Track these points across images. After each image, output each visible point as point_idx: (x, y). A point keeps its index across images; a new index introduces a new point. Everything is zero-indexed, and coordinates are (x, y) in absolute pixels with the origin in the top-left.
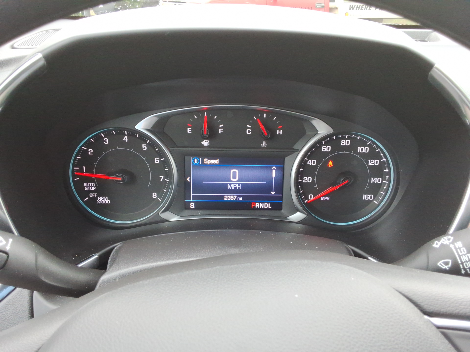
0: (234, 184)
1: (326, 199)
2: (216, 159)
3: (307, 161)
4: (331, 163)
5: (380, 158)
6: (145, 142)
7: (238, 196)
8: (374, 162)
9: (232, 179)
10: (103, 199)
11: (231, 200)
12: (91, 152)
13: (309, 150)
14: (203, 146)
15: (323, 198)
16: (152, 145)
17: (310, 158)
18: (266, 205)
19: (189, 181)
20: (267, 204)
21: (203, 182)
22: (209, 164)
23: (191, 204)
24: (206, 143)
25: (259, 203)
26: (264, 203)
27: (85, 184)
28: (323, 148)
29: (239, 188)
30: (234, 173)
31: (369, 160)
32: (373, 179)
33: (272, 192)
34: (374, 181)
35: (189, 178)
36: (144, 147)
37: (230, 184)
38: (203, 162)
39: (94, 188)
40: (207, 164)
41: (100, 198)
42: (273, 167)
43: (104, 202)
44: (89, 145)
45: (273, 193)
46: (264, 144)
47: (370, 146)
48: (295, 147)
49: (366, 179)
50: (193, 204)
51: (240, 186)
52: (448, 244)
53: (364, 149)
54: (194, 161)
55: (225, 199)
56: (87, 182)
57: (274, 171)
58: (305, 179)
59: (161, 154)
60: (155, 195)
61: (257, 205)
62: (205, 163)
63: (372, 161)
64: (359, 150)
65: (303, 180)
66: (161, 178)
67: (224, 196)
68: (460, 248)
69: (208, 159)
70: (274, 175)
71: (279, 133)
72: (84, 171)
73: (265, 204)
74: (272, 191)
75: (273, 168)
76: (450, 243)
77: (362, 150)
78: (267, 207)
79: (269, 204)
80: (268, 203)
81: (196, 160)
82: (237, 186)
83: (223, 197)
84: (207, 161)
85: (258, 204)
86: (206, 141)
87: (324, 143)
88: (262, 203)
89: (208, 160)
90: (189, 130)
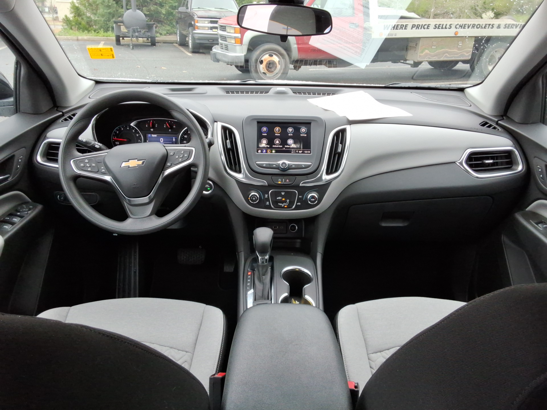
2: (156, 135)
6: (134, 130)
9: (161, 141)
12: (118, 132)
13: (184, 132)
14: (151, 131)
16: (136, 130)
17: (185, 135)
24: (152, 130)
27: (116, 142)
30: (162, 140)
35: (147, 141)
36: (134, 131)
38: (152, 135)
44: (117, 130)
46: (170, 130)
48: (179, 131)
56: (117, 142)
59: (138, 133)
66: (139, 141)
70: (174, 140)
71: (174, 127)
72: (116, 138)
75: (174, 138)
84: (153, 136)
87: (188, 130)
90: (147, 126)
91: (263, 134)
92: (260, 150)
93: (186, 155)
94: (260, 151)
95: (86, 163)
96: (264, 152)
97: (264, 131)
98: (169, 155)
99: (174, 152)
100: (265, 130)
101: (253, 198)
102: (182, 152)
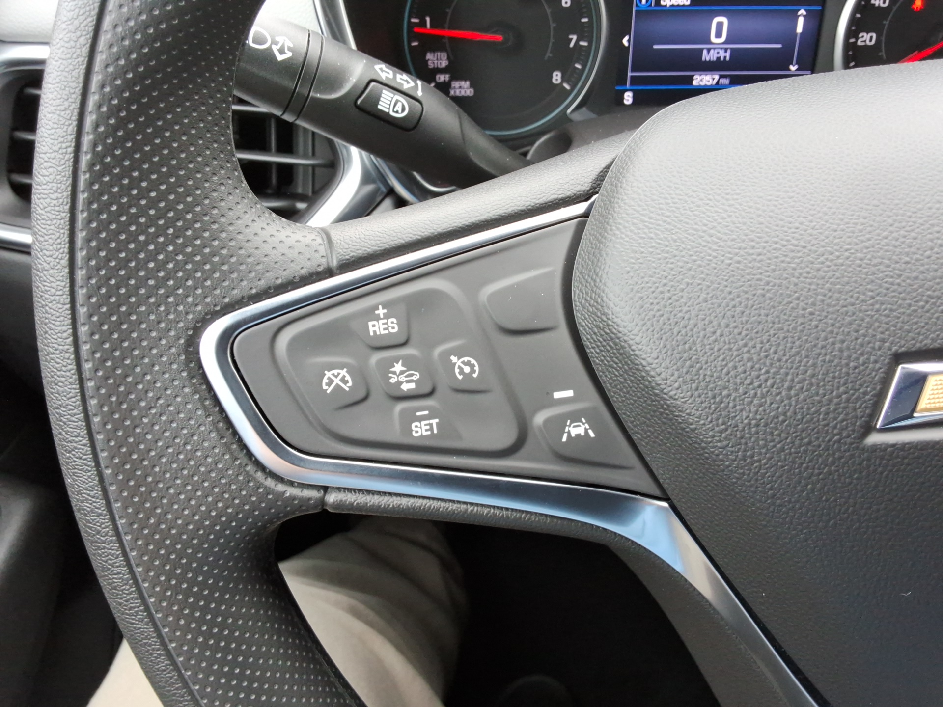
0: (716, 51)
4: (918, 3)
7: (721, 77)
9: (713, 39)
10: (460, 87)
11: (706, 85)
19: (626, 44)
21: (655, 47)
22: (671, 7)
23: (626, 94)
27: (429, 56)
29: (725, 57)
33: (791, 67)
37: (709, 50)
38: (658, 1)
39: (444, 63)
40: (666, 6)
41: (455, 84)
42: (799, 10)
43: (463, 93)
45: (793, 68)
50: (631, 94)
51: (728, 55)
54: (641, 2)
55: (695, 83)
56: (434, 50)
57: (801, 21)
58: (863, 37)
60: (557, 77)
62: (662, 3)
65: (857, 39)
66: (572, 39)
67: (693, 76)
70: (800, 29)
74: (792, 64)
75: (799, 13)
82: (722, 54)
83: (691, 78)
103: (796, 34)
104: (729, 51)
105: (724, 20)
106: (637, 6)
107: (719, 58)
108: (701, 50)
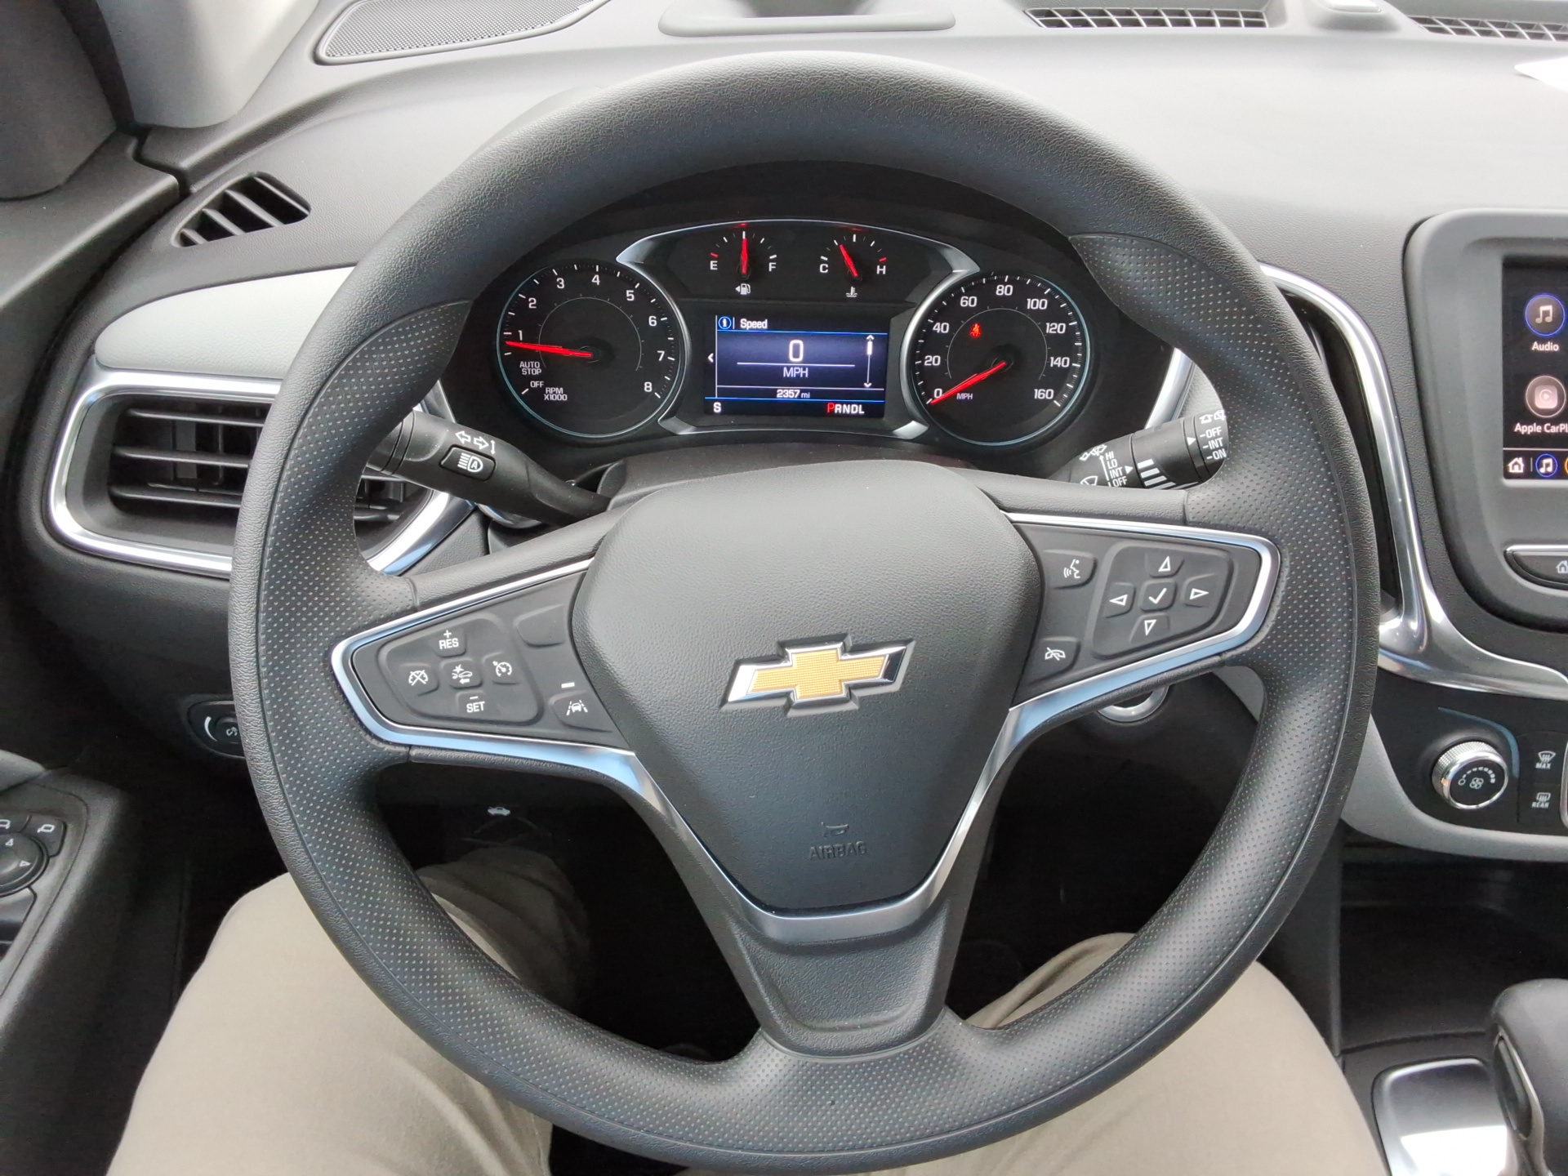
0: (795, 369)
1: (966, 398)
2: (762, 320)
3: (933, 325)
4: (976, 328)
5: (1067, 320)
6: (632, 288)
7: (802, 391)
8: (1055, 328)
9: (792, 359)
10: (554, 393)
11: (789, 398)
12: (532, 303)
13: (936, 304)
14: (738, 295)
15: (961, 396)
16: (645, 292)
17: (937, 318)
18: (855, 410)
19: (712, 360)
20: (856, 406)
21: (739, 363)
22: (750, 329)
23: (715, 404)
24: (744, 290)
25: (842, 404)
26: (851, 403)
27: (522, 364)
28: (962, 302)
29: (804, 374)
30: (796, 347)
31: (1048, 324)
32: (1055, 359)
33: (865, 384)
34: (1055, 363)
35: (712, 355)
36: (630, 295)
37: (788, 368)
38: (738, 324)
39: (538, 371)
40: (745, 329)
41: (550, 390)
42: (868, 335)
43: (557, 398)
44: (530, 291)
45: (867, 385)
46: (852, 293)
47: (1049, 297)
48: (911, 298)
49: (1042, 360)
50: (719, 404)
51: (806, 372)
52: (1098, 455)
53: (1039, 303)
54: (722, 324)
55: (778, 396)
56: (526, 360)
57: (870, 345)
58: (928, 359)
59: (662, 309)
60: (648, 387)
61: (838, 407)
62: (742, 326)
63: (1054, 326)
64: (1030, 304)
65: (920, 360)
66: (661, 354)
67: (777, 389)
68: (1110, 460)
69: (748, 320)
70: (870, 352)
71: (881, 272)
72: (521, 339)
73: (853, 406)
74: (866, 382)
75: (868, 338)
76: (1101, 454)
77: (1035, 305)
78: (856, 412)
79: (860, 406)
80: (858, 404)
81: (725, 322)
82: (801, 371)
83: (774, 393)
84: (746, 324)
85: (840, 405)
86: (744, 286)
87: (964, 291)
88: (847, 404)
89: (749, 322)
90: (713, 265)
91: (1536, 346)
92: (1520, 460)
93: (1196, 594)
94: (1517, 466)
95: (443, 663)
96: (1542, 470)
97: (1539, 320)
98: (1051, 582)
99: (1088, 555)
100: (1546, 313)
101: (1469, 779)
102: (1166, 566)
103: (867, 357)
104: (807, 369)
105: (800, 343)
106: (719, 328)
107: (798, 376)
108: (782, 368)
